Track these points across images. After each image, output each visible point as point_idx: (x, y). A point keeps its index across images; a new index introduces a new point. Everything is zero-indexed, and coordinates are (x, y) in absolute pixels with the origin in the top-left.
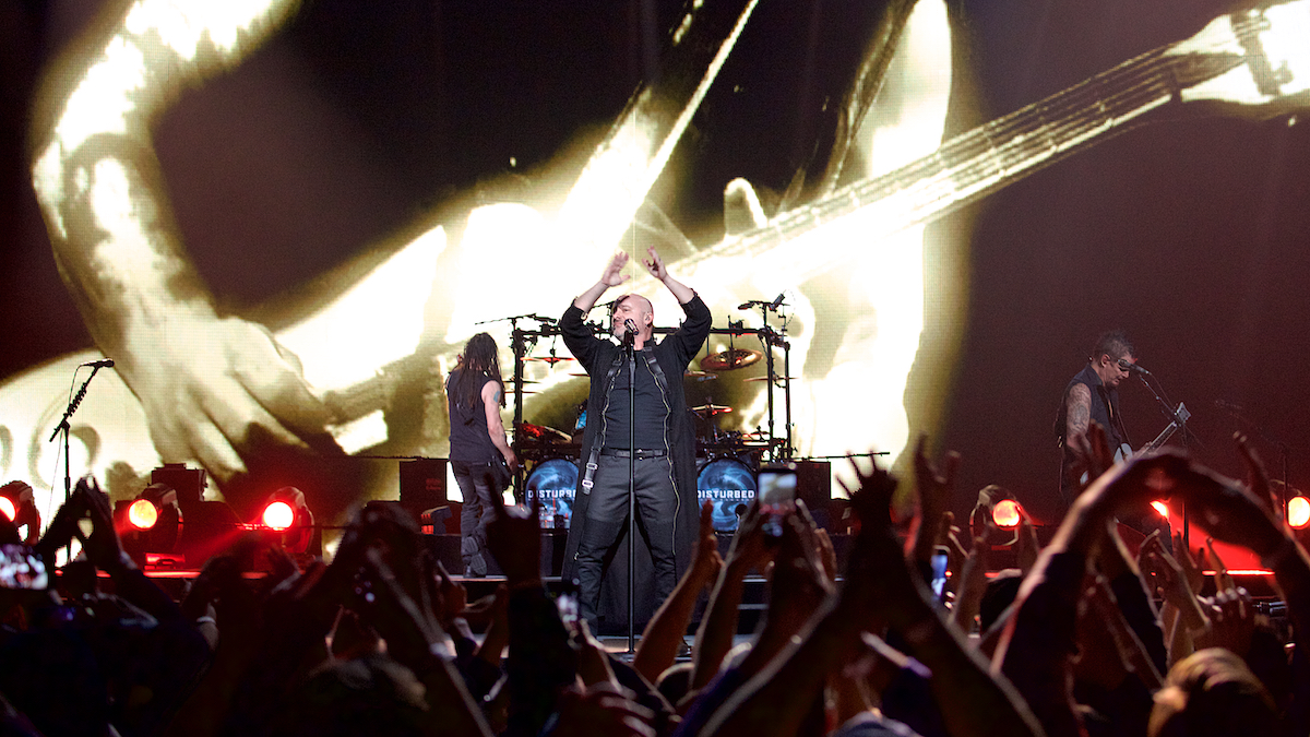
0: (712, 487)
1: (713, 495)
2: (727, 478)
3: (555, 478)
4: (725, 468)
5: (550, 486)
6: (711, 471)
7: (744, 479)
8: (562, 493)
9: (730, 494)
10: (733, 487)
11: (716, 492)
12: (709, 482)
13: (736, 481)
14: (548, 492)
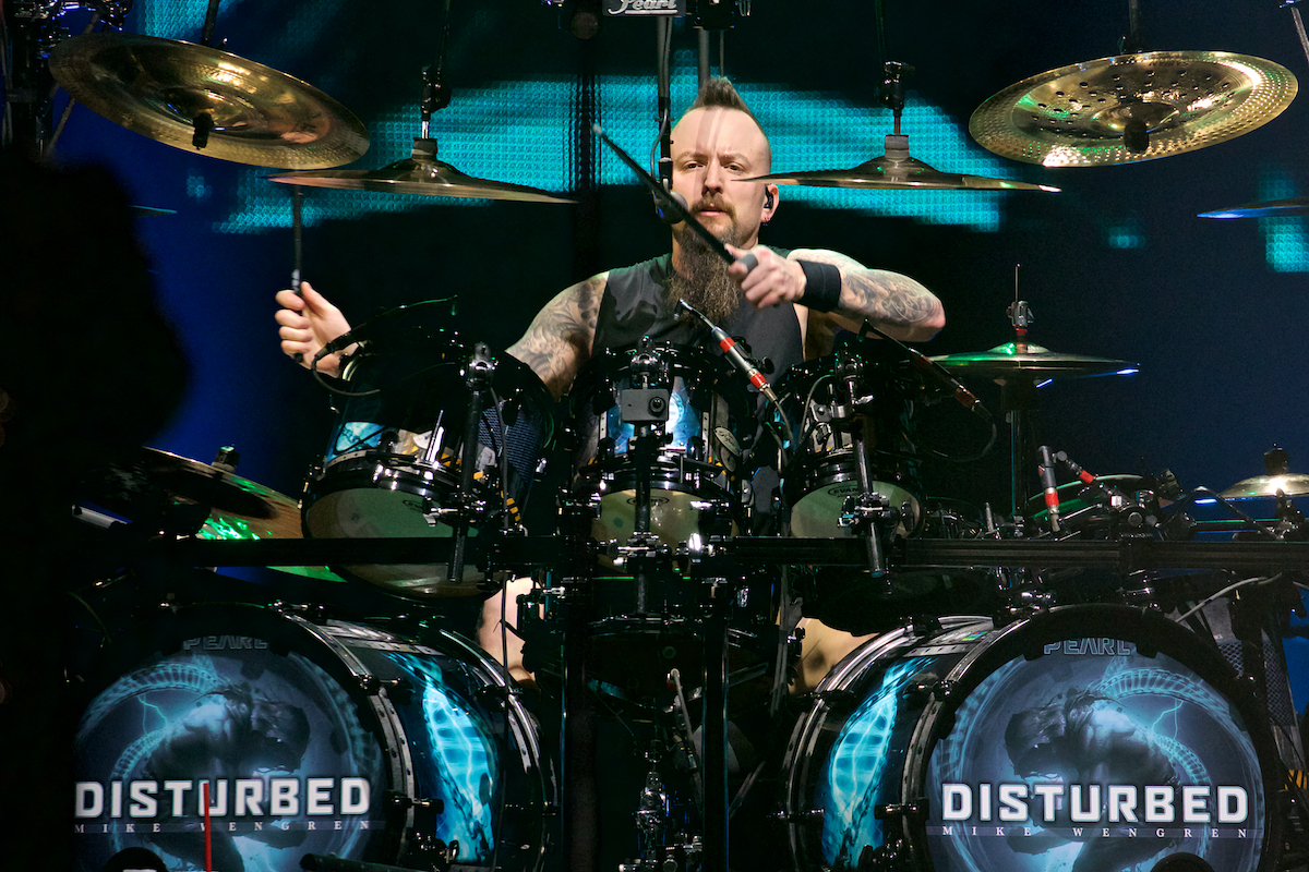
0: (1027, 763)
1: (1034, 804)
2: (1106, 720)
3: (211, 714)
4: (1098, 664)
5: (188, 757)
6: (1019, 682)
7: (1195, 727)
8: (250, 794)
9: (1121, 801)
10: (1135, 765)
11: (1050, 793)
12: (1015, 738)
13: (1153, 734)
14: (178, 787)
